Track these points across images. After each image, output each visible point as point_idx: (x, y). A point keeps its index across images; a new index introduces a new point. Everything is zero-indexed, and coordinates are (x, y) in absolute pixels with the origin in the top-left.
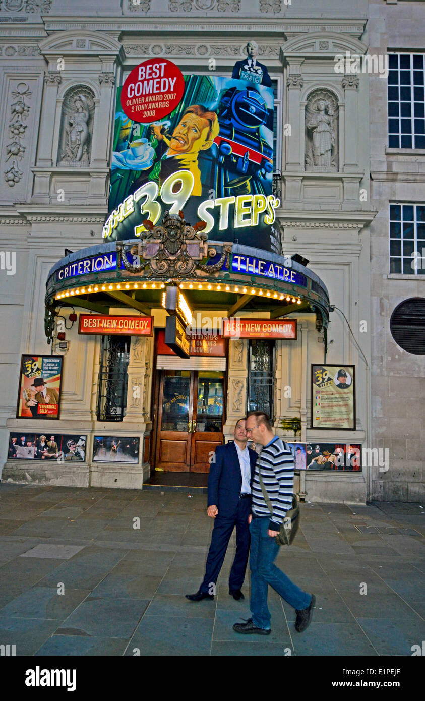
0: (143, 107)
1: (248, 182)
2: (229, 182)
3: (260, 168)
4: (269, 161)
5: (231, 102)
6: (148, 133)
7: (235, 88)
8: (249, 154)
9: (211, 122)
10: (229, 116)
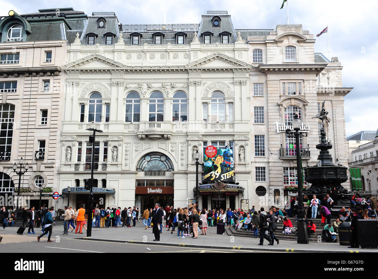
0: (209, 155)
1: (229, 168)
2: (226, 170)
5: (225, 154)
6: (211, 160)
7: (226, 151)
8: (228, 163)
9: (222, 158)
10: (225, 156)
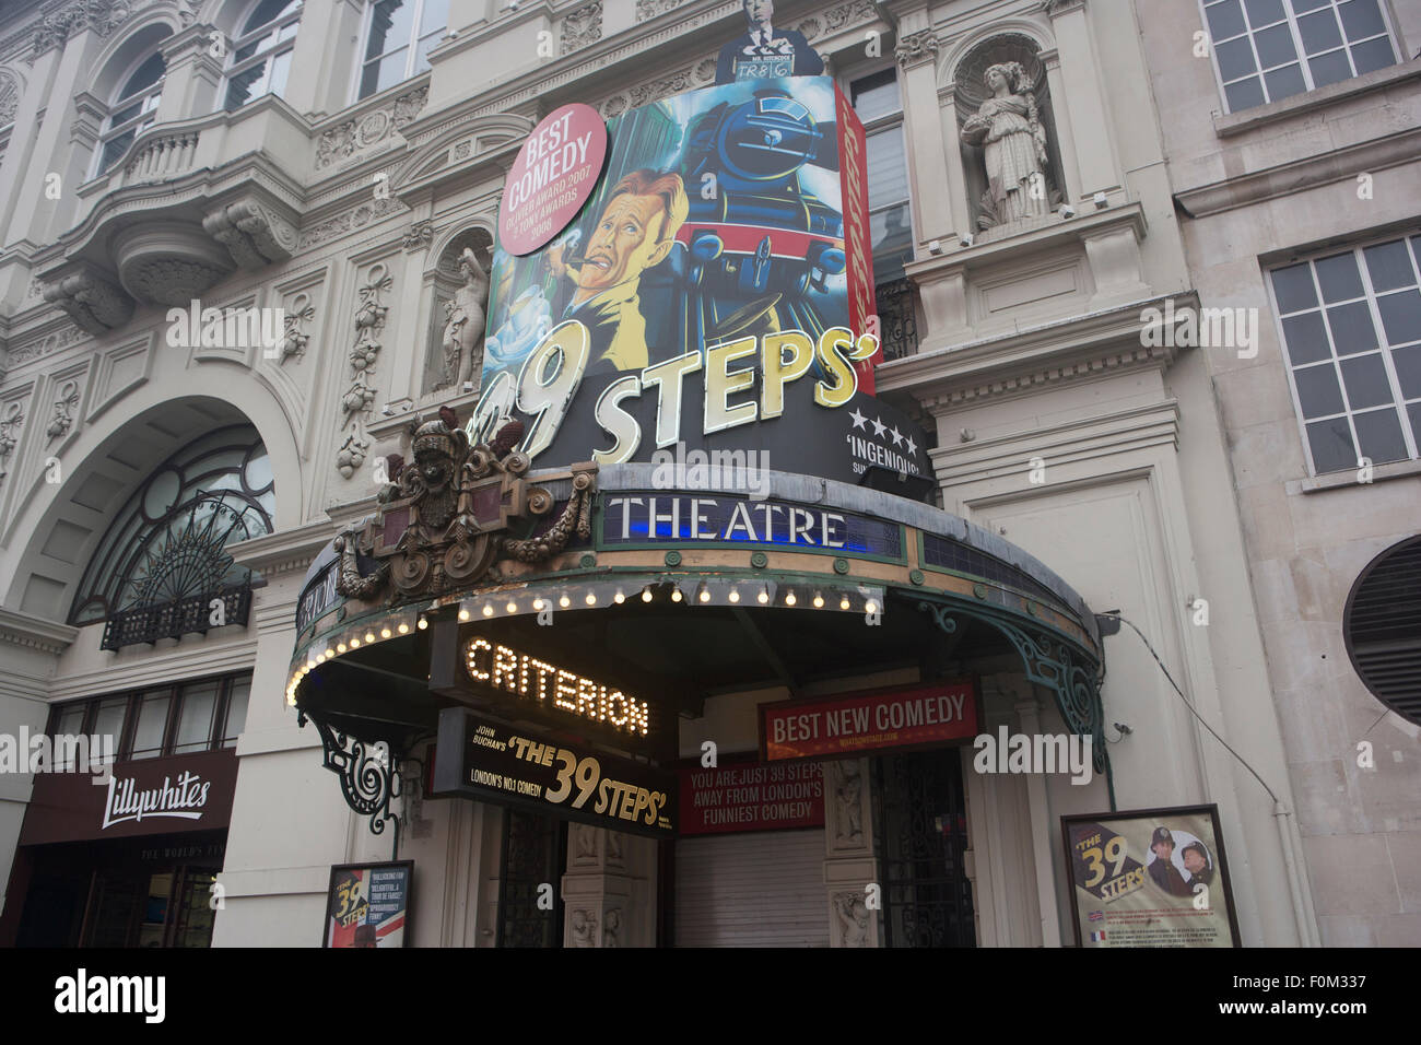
0: (531, 221)
1: (772, 312)
2: (718, 325)
3: (805, 268)
4: (832, 246)
5: (716, 138)
6: (541, 273)
7: (726, 103)
8: (769, 243)
9: (667, 198)
